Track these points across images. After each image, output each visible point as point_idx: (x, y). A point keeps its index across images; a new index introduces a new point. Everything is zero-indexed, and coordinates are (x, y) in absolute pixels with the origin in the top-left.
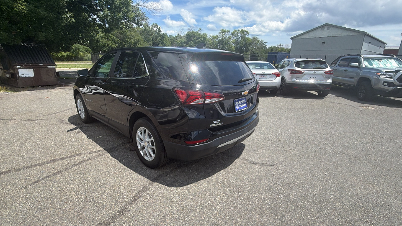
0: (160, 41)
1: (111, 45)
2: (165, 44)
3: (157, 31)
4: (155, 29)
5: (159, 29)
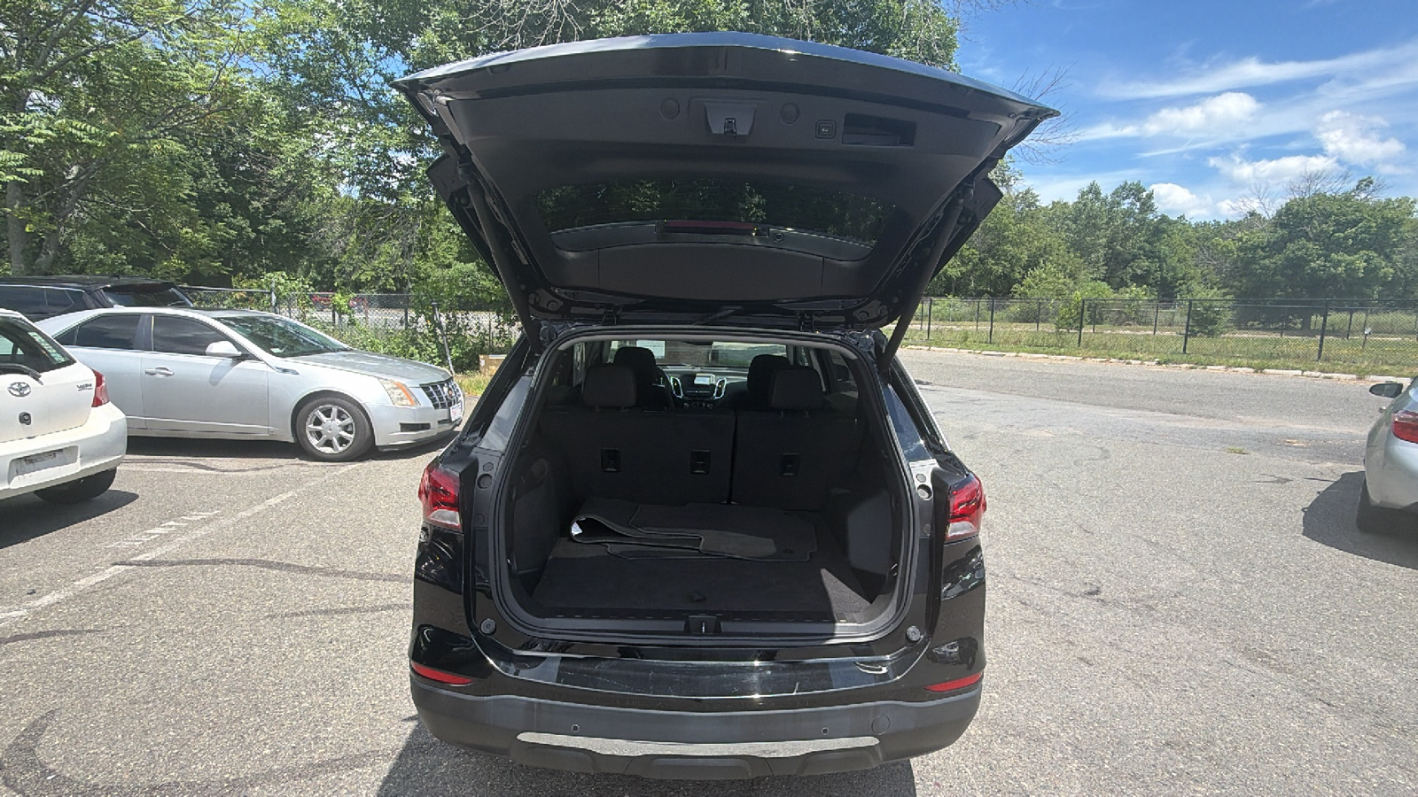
0: (1141, 248)
2: (1167, 256)
3: (1137, 211)
4: (1126, 205)
5: (1143, 204)
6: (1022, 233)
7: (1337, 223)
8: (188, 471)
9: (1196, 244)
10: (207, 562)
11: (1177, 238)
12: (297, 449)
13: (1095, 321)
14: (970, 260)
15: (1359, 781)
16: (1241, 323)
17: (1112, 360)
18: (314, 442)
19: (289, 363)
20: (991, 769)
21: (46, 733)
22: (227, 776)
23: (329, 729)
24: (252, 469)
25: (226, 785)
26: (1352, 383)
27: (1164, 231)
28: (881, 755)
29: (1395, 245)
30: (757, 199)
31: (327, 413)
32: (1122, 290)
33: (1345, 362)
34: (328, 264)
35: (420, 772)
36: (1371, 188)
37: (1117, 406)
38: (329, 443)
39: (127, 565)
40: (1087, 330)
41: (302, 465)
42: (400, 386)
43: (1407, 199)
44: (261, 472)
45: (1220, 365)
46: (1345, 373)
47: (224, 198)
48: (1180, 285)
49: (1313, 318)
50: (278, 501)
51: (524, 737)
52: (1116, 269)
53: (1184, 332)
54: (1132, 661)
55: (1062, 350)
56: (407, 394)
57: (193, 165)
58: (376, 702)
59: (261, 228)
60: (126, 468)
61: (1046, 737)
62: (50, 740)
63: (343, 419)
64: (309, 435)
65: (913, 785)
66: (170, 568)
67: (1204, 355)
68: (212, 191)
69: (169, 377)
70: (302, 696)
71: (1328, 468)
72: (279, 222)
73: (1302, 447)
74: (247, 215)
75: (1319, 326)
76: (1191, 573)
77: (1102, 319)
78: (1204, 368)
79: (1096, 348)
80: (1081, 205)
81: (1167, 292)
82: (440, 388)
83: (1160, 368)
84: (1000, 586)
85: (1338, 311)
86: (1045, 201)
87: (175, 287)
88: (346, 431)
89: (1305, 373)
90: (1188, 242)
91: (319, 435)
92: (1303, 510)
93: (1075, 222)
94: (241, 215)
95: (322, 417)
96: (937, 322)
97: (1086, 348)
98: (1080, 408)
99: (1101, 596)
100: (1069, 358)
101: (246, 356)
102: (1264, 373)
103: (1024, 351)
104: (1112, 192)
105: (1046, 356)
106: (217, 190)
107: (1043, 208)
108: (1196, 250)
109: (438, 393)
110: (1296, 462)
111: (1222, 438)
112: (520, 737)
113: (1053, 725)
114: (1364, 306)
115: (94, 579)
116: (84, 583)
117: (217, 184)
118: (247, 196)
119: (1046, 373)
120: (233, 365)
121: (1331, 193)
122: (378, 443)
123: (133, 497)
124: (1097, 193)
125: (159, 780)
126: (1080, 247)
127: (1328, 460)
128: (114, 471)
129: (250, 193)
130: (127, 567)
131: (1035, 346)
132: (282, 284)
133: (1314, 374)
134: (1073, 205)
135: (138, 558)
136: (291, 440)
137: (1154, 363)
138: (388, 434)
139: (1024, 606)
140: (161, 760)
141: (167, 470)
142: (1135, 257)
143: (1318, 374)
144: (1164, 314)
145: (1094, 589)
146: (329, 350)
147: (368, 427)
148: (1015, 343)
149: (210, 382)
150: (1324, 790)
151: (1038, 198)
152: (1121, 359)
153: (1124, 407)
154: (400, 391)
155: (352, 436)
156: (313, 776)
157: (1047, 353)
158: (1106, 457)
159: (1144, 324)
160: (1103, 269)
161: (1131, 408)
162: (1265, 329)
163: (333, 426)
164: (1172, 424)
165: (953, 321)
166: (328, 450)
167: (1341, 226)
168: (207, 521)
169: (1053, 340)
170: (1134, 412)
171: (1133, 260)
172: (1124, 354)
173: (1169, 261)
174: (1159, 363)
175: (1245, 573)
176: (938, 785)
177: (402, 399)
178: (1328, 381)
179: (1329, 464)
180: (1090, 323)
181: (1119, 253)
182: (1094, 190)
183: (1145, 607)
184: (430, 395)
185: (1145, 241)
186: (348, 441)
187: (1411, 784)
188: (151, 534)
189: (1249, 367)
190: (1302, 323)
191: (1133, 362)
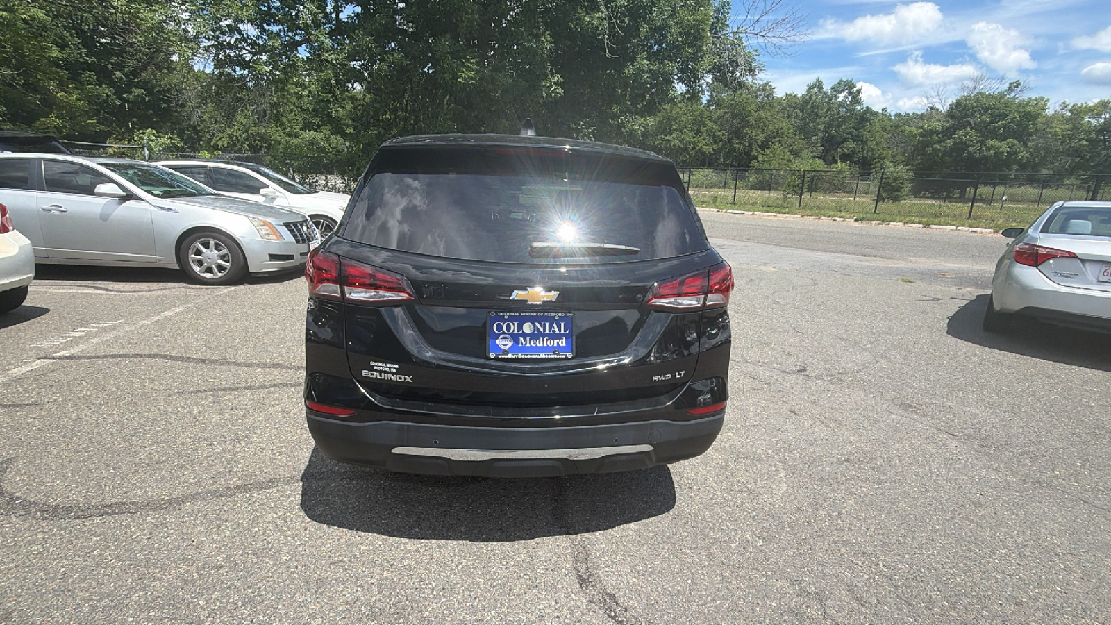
0: (850, 133)
1: (702, 147)
2: (868, 140)
3: (848, 103)
4: (841, 97)
5: (853, 97)
6: (760, 119)
7: (992, 115)
8: (90, 291)
9: (890, 131)
10: (120, 356)
11: (877, 127)
12: (182, 275)
13: (812, 189)
14: (721, 140)
15: (967, 478)
16: (916, 193)
17: (823, 218)
18: (197, 269)
19: (168, 203)
20: (727, 478)
21: (7, 473)
22: (163, 497)
23: (240, 466)
24: (146, 291)
25: (162, 503)
26: (990, 235)
27: (868, 120)
28: (654, 458)
29: (1030, 135)
30: (556, 78)
31: (206, 245)
32: (833, 165)
33: (987, 220)
34: (188, 131)
35: (314, 491)
36: (1019, 89)
37: (825, 251)
38: (209, 270)
39: (50, 358)
40: (806, 196)
41: (188, 288)
42: (266, 224)
43: (1042, 98)
44: (153, 293)
45: (900, 221)
46: (986, 228)
47: (89, 67)
48: (876, 163)
49: (968, 189)
50: (172, 313)
51: (397, 451)
52: (830, 149)
53: (876, 198)
54: (826, 412)
55: (787, 210)
56: (273, 231)
57: (56, 34)
58: (274, 448)
59: (125, 96)
60: (34, 289)
61: (765, 458)
62: (12, 478)
63: (221, 250)
64: (191, 263)
65: (674, 488)
66: (89, 360)
67: (889, 214)
68: (76, 61)
69: (63, 213)
70: (214, 445)
71: (968, 292)
72: (142, 91)
73: (951, 278)
74: (111, 84)
75: (971, 196)
76: (870, 358)
77: (817, 188)
78: (888, 224)
79: (811, 209)
80: (808, 97)
81: (865, 167)
82: (300, 227)
83: (857, 224)
84: (736, 367)
85: (986, 184)
86: (780, 93)
87: (57, 141)
88: (224, 261)
89: (959, 228)
90: (884, 129)
91: (200, 263)
92: (948, 318)
93: (802, 111)
94: (107, 84)
95: (202, 248)
96: (694, 188)
97: (804, 209)
98: (799, 252)
99: (807, 373)
100: (792, 215)
101: (129, 196)
102: (930, 228)
103: (758, 211)
104: (830, 88)
105: (775, 214)
106: (81, 60)
107: (778, 98)
108: (889, 136)
109: (299, 230)
110: (947, 288)
111: (898, 272)
112: (393, 451)
113: (770, 451)
114: (1004, 181)
115: (24, 369)
116: (16, 372)
117: (80, 54)
118: (110, 66)
119: (774, 227)
120: (121, 204)
121: (990, 92)
122: (252, 270)
123: (44, 311)
124: (820, 88)
125: (107, 502)
126: (805, 132)
127: (967, 286)
128: (26, 288)
129: (112, 64)
130: (52, 361)
131: (768, 207)
132: (152, 141)
133: (964, 228)
134: (801, 97)
135: (58, 354)
136: (177, 267)
137: (853, 220)
138: (259, 262)
139: (752, 380)
140: (108, 489)
141: (71, 291)
142: (845, 140)
143: (967, 229)
144: (862, 186)
145: (801, 368)
146: (201, 194)
147: (242, 257)
148: (753, 204)
149: (101, 218)
150: (944, 484)
151: (775, 90)
152: (829, 217)
153: (829, 251)
154: (266, 228)
155: (228, 264)
156: (231, 495)
157: (775, 212)
158: (815, 284)
159: (847, 192)
160: (821, 149)
161: (835, 252)
162: (933, 198)
163: (211, 255)
164: (863, 263)
165: (706, 188)
166: (208, 275)
167: (995, 119)
168: (113, 328)
169: (780, 202)
170: (836, 254)
171: (843, 143)
172: (832, 213)
173: (869, 143)
174: (856, 220)
175: (905, 358)
176: (691, 488)
177: (269, 234)
178: (974, 234)
179: (969, 289)
180: (808, 192)
181: (833, 137)
182: (818, 84)
183: (837, 379)
184: (292, 231)
185: (853, 128)
186: (226, 269)
187: (999, 478)
188: (66, 337)
189: (920, 223)
190: (960, 194)
191: (838, 219)
